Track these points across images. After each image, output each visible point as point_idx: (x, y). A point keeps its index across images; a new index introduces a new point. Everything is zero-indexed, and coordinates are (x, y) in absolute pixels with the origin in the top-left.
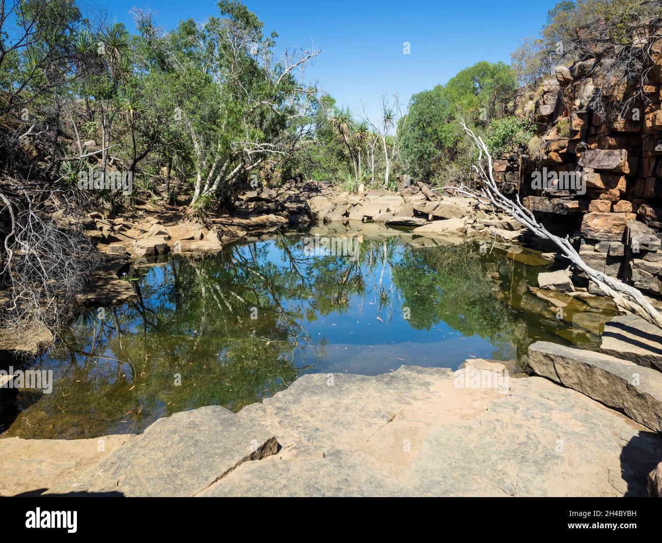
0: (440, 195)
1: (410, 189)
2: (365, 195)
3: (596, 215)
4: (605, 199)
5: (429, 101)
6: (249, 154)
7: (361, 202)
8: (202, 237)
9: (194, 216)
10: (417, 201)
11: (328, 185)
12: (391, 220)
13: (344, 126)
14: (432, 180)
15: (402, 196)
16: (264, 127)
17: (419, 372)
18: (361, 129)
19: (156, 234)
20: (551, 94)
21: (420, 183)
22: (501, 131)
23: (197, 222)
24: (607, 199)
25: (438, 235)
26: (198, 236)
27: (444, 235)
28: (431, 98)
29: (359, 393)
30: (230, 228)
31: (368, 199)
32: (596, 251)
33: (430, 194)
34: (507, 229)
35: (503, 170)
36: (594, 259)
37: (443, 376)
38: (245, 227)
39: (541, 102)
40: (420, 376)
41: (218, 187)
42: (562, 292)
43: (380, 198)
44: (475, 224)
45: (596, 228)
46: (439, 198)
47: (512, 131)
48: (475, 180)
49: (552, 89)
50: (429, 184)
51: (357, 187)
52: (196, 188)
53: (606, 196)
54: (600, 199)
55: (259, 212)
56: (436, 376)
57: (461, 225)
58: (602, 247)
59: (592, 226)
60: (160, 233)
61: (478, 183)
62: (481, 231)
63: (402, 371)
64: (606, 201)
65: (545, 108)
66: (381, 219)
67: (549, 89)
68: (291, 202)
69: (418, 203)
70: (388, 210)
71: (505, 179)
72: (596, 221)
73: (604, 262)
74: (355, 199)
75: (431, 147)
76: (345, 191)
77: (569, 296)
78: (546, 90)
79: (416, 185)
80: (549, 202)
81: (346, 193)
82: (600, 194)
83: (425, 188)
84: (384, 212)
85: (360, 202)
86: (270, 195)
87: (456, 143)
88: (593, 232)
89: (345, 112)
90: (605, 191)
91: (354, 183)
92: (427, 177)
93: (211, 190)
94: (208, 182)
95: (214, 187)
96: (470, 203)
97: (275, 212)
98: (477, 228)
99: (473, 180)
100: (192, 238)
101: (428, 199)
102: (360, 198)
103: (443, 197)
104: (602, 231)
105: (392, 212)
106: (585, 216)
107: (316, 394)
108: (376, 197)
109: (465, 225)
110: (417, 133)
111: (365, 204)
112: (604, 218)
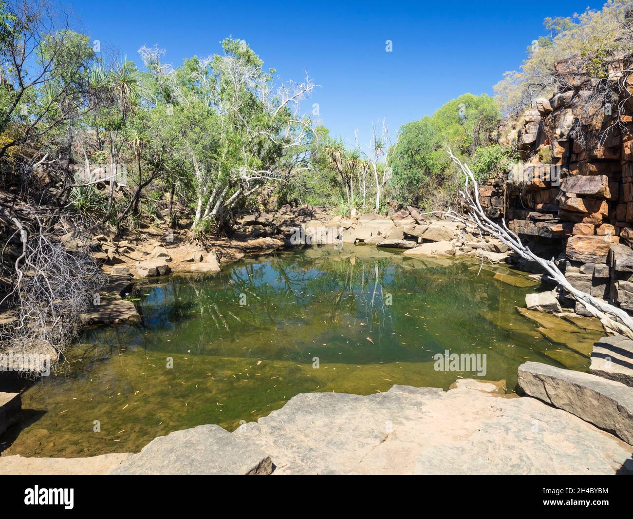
0: (429, 219)
1: (400, 213)
2: (357, 219)
3: (580, 238)
4: (588, 222)
5: (417, 131)
6: (247, 180)
7: (354, 226)
8: (202, 259)
9: (195, 239)
10: (406, 224)
11: (322, 209)
12: (382, 243)
13: (337, 154)
14: (421, 204)
15: (392, 220)
16: (262, 156)
17: (411, 392)
18: (353, 157)
19: (158, 256)
20: (532, 123)
21: (410, 208)
22: (486, 159)
23: (197, 244)
24: (590, 223)
25: (427, 257)
26: (198, 258)
27: (433, 257)
28: (419, 128)
29: (352, 412)
30: (229, 251)
31: (360, 223)
32: (581, 272)
33: (419, 217)
34: (494, 251)
35: (489, 195)
36: (580, 280)
37: (435, 396)
38: (244, 250)
39: (523, 131)
40: (412, 395)
41: (218, 212)
42: (550, 313)
43: (371, 222)
44: (463, 247)
45: (581, 250)
46: (428, 221)
47: (497, 159)
48: (462, 204)
49: (533, 119)
50: (418, 208)
51: (349, 212)
52: (197, 212)
53: (589, 220)
54: (584, 223)
55: (256, 235)
56: (428, 396)
57: (450, 248)
58: (587, 268)
59: (577, 249)
60: (162, 255)
61: (465, 207)
62: (469, 253)
63: (395, 391)
64: (590, 225)
65: (527, 137)
66: (373, 242)
67: (530, 119)
68: (287, 226)
69: (408, 227)
70: (379, 234)
71: (491, 203)
72: (580, 244)
73: (590, 284)
74: (348, 223)
75: (420, 173)
76: (337, 215)
77: (556, 317)
78: (528, 120)
79: (406, 209)
80: (533, 226)
81: (339, 217)
82: (583, 217)
83: (414, 212)
84: (375, 235)
85: (352, 226)
86: (267, 220)
87: (443, 170)
88: (578, 255)
89: (338, 141)
90: (588, 215)
91: (346, 208)
92: (416, 202)
93: (211, 214)
94: (208, 207)
95: (214, 212)
96: (458, 227)
97: (271, 235)
98: (465, 251)
99: (460, 204)
100: (193, 260)
101: (417, 223)
102: (352, 222)
103: (432, 221)
104: (586, 253)
105: (383, 236)
106: (570, 239)
107: (310, 413)
108: (367, 221)
109: (454, 247)
110: (407, 160)
111: (357, 227)
112: (588, 241)
